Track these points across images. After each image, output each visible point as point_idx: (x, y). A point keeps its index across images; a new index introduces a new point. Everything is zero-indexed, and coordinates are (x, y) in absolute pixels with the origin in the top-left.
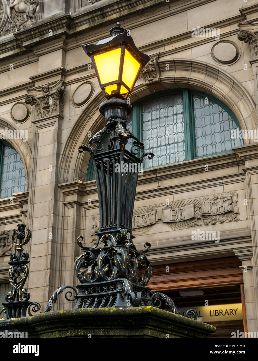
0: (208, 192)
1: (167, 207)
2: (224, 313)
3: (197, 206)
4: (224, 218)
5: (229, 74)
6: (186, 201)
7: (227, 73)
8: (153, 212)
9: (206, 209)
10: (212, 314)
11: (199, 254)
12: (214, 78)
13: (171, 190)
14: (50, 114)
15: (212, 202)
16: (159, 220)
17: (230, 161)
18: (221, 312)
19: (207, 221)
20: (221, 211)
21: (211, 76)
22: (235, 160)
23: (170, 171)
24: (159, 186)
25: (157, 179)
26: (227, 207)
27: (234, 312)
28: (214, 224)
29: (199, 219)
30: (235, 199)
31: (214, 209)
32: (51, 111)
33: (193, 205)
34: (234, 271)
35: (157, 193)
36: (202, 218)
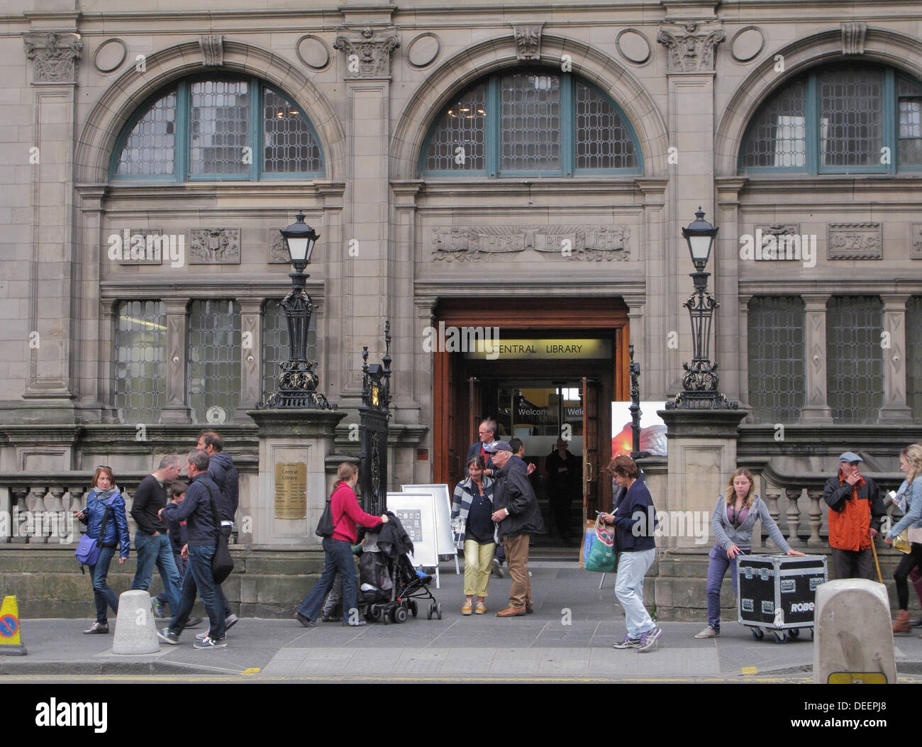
0: (594, 220)
1: (541, 232)
2: (564, 349)
3: (580, 236)
4: (612, 256)
5: (638, 79)
6: (566, 227)
7: (635, 77)
8: (522, 236)
9: (590, 242)
10: (549, 350)
11: (580, 294)
12: (616, 76)
13: (547, 211)
14: (374, 72)
15: (599, 234)
16: (530, 246)
17: (626, 189)
18: (561, 348)
19: (591, 255)
20: (609, 246)
21: (613, 74)
22: (632, 188)
23: (549, 187)
24: (531, 203)
25: (529, 194)
26: (616, 243)
27: (577, 349)
28: (600, 261)
29: (581, 252)
30: (626, 235)
31: (600, 244)
32: (375, 69)
33: (574, 234)
34: (620, 314)
35: (528, 211)
36: (585, 252)
